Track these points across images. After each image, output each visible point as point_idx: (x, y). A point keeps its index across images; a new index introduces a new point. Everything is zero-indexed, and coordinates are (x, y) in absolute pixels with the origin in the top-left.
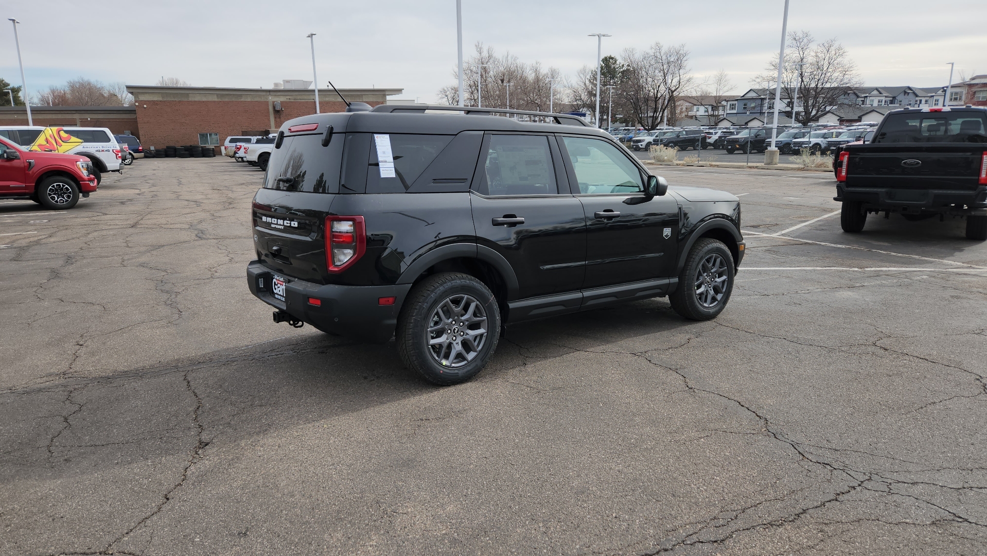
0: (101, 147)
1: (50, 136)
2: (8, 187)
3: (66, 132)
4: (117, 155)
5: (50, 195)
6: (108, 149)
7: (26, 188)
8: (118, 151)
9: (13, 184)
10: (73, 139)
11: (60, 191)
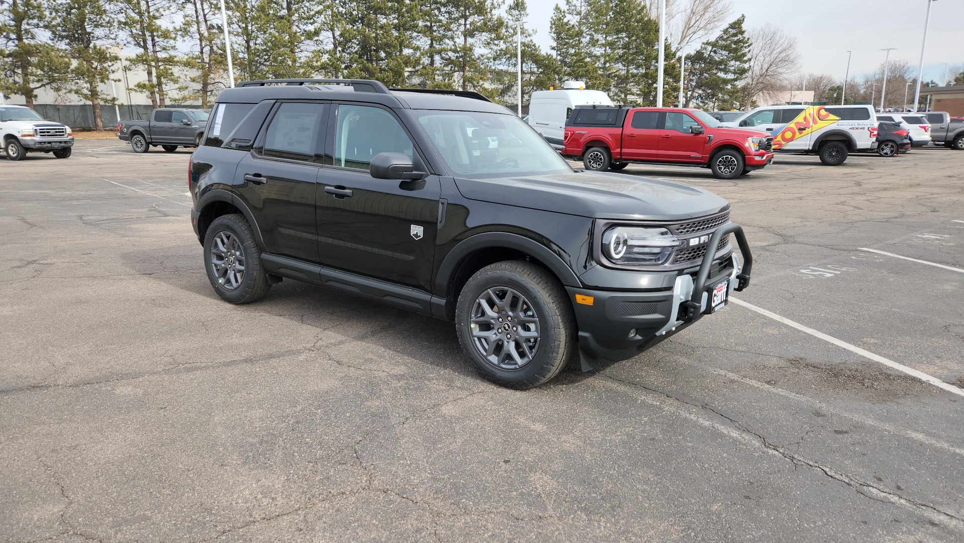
0: (856, 124)
1: (810, 114)
2: (689, 157)
3: (826, 110)
4: (871, 133)
5: (719, 165)
6: (863, 126)
7: (702, 158)
8: (874, 129)
9: (693, 154)
10: (832, 117)
11: (727, 164)
